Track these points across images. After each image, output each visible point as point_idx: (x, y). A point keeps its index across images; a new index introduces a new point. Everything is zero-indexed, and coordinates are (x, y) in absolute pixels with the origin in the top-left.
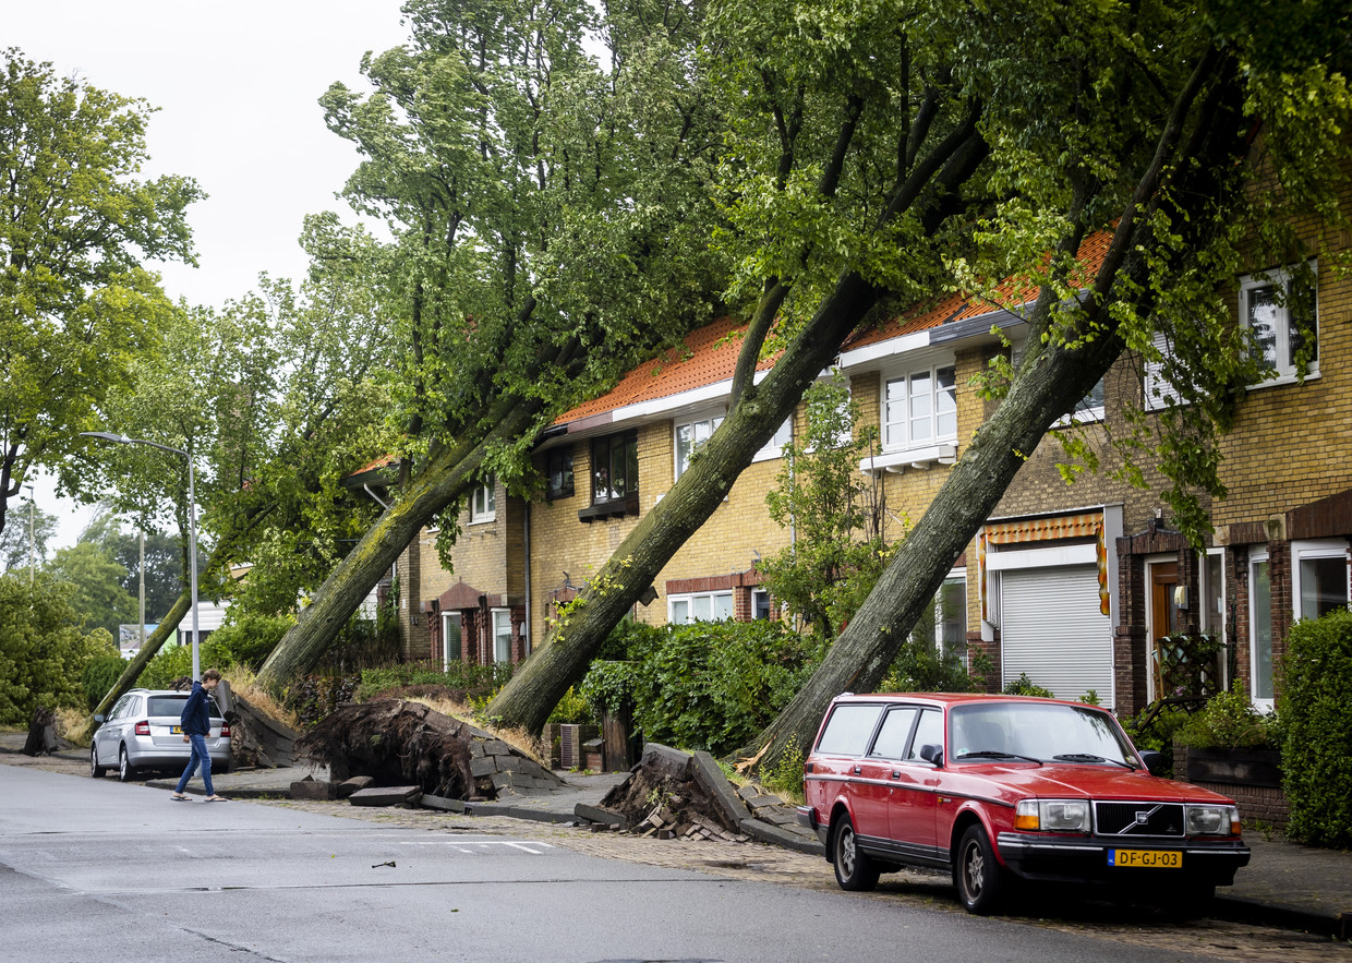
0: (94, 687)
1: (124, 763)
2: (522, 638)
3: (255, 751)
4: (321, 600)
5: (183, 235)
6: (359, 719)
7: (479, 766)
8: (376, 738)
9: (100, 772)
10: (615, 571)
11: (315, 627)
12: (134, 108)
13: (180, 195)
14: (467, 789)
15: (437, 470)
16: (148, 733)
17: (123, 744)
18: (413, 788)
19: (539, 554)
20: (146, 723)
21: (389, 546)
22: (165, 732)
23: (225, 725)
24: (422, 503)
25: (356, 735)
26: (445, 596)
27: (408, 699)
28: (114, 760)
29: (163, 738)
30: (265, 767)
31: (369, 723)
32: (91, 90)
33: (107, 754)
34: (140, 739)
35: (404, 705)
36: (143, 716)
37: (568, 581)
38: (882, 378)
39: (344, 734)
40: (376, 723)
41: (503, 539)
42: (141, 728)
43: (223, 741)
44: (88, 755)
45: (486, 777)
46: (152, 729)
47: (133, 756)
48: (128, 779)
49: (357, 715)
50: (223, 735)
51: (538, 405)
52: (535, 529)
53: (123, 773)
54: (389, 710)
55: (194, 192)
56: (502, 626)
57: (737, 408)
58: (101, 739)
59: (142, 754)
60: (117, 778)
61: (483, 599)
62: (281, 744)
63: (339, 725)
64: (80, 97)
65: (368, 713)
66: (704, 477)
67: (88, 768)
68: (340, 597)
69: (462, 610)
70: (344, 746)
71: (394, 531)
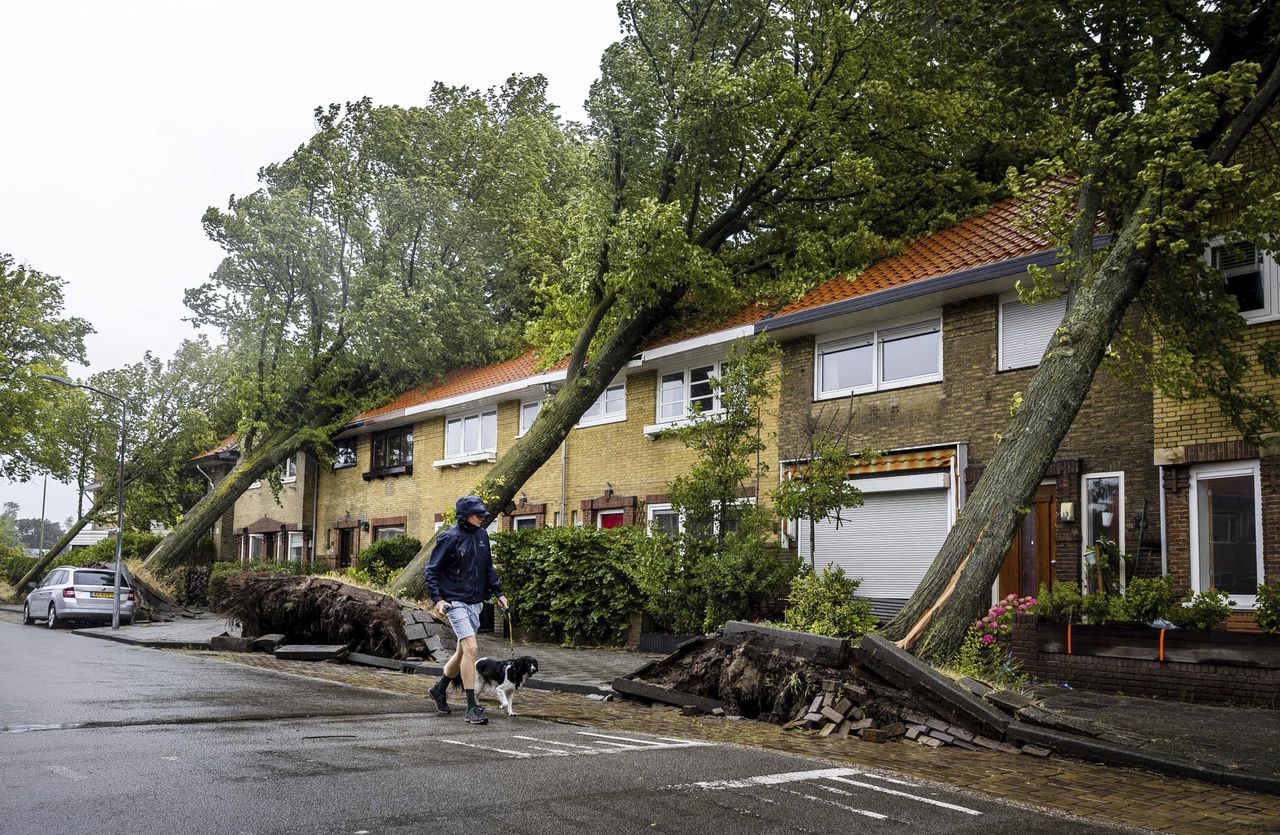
0: (16, 572)
1: (52, 616)
2: (309, 549)
3: (149, 610)
4: (189, 519)
5: (81, 349)
6: (271, 590)
7: (412, 632)
8: (289, 605)
9: (30, 621)
10: (490, 488)
11: (185, 535)
12: (55, 282)
13: (82, 329)
14: (398, 650)
15: (268, 446)
16: (73, 596)
17: (52, 603)
18: (341, 647)
19: (325, 501)
20: (72, 589)
21: (236, 489)
22: (87, 596)
23: (131, 592)
24: (260, 464)
25: (269, 602)
26: (252, 525)
27: (316, 576)
28: (44, 614)
29: (84, 599)
30: (156, 621)
31: (282, 593)
32: (33, 271)
33: (38, 608)
34: (67, 600)
35: (312, 581)
36: (70, 584)
37: (348, 516)
38: (658, 375)
39: (259, 601)
40: (287, 593)
41: (301, 492)
42: (68, 592)
43: (130, 603)
44: (22, 609)
45: (419, 640)
46: (76, 593)
47: (60, 611)
48: (54, 627)
49: (271, 587)
50: (129, 599)
51: (339, 409)
52: (322, 486)
53: (51, 623)
54: (298, 584)
55: (89, 329)
56: (296, 542)
57: (574, 381)
58: (34, 599)
59: (68, 611)
60: (46, 626)
61: (283, 526)
62: (162, 606)
63: (255, 594)
64: (27, 275)
65: (280, 586)
66: (553, 426)
67: (21, 617)
68: (202, 517)
69: (264, 533)
70: (258, 610)
71: (240, 479)
